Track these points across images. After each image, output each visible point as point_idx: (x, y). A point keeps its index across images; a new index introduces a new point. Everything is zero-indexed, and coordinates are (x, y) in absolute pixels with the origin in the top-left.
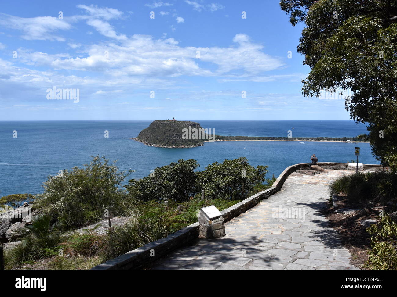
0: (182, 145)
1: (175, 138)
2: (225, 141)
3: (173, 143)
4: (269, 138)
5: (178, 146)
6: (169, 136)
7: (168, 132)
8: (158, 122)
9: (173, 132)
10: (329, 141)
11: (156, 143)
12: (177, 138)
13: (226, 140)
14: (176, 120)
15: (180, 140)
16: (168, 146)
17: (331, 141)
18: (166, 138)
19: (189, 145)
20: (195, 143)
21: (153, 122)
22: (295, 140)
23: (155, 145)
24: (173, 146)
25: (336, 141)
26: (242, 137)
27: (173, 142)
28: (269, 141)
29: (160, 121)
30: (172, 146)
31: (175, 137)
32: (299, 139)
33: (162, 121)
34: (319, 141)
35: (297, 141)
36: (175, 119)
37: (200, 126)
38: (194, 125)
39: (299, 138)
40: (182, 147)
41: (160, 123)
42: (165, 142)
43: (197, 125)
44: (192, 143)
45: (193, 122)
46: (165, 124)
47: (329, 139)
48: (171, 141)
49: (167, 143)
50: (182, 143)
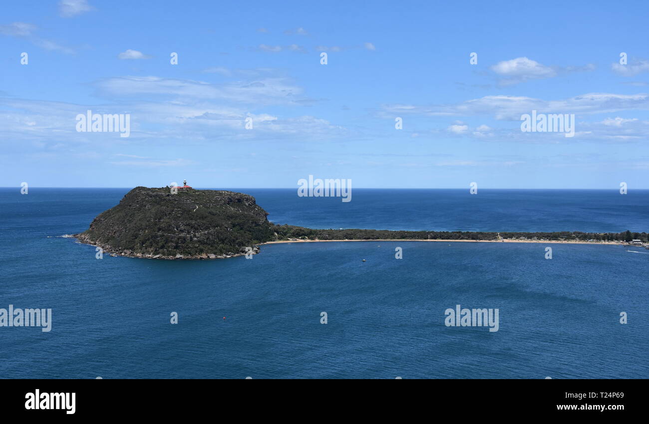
0: (201, 251)
1: (182, 235)
2: (317, 240)
3: (176, 247)
4: (429, 233)
5: (192, 256)
6: (169, 229)
7: (165, 220)
8: (143, 192)
9: (179, 217)
10: (584, 243)
11: (132, 248)
12: (189, 233)
13: (319, 238)
14: (190, 188)
15: (195, 239)
16: (164, 254)
17: (589, 242)
18: (160, 233)
19: (221, 253)
20: (237, 246)
21: (129, 194)
22: (496, 238)
23: (128, 252)
24: (178, 256)
25: (603, 242)
26: (361, 231)
27: (177, 243)
28: (429, 240)
29: (149, 189)
30: (175, 255)
31: (182, 231)
32: (506, 236)
33: (153, 190)
34: (559, 242)
35: (500, 240)
36: (189, 185)
37: (254, 202)
38: (239, 200)
39: (506, 234)
40: (201, 258)
41: (148, 194)
42: (157, 243)
43: (247, 200)
44: (228, 247)
45: (237, 194)
46: (160, 197)
47: (585, 237)
48: (172, 241)
49: (163, 247)
50: (201, 247)
